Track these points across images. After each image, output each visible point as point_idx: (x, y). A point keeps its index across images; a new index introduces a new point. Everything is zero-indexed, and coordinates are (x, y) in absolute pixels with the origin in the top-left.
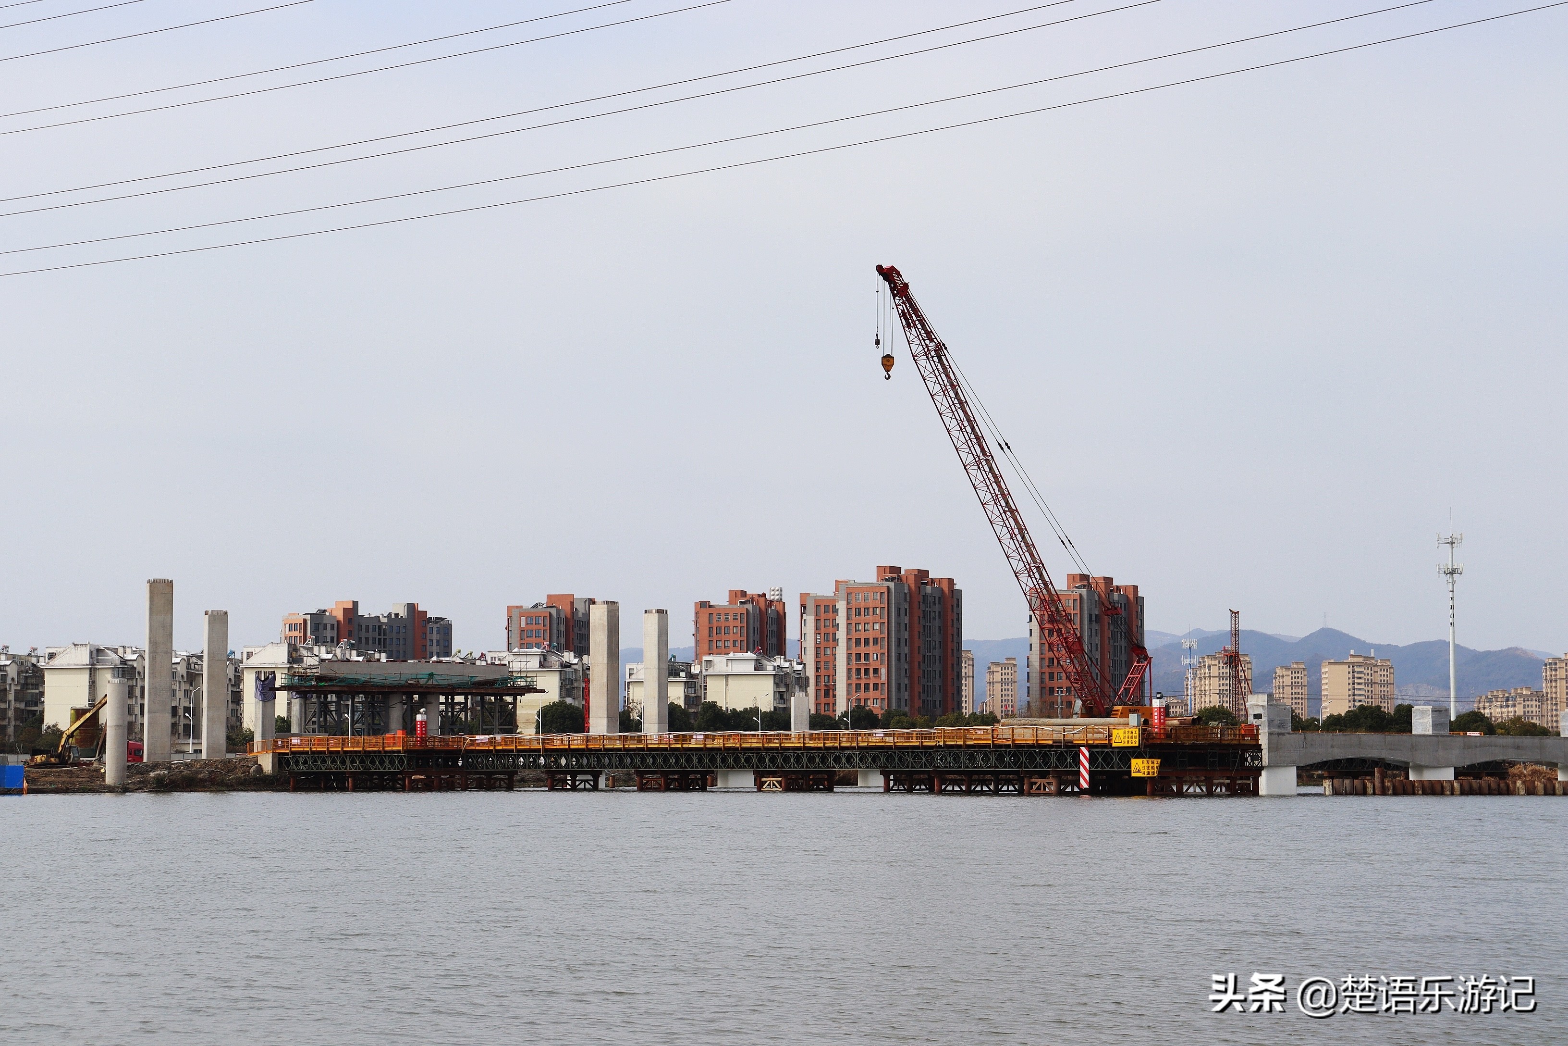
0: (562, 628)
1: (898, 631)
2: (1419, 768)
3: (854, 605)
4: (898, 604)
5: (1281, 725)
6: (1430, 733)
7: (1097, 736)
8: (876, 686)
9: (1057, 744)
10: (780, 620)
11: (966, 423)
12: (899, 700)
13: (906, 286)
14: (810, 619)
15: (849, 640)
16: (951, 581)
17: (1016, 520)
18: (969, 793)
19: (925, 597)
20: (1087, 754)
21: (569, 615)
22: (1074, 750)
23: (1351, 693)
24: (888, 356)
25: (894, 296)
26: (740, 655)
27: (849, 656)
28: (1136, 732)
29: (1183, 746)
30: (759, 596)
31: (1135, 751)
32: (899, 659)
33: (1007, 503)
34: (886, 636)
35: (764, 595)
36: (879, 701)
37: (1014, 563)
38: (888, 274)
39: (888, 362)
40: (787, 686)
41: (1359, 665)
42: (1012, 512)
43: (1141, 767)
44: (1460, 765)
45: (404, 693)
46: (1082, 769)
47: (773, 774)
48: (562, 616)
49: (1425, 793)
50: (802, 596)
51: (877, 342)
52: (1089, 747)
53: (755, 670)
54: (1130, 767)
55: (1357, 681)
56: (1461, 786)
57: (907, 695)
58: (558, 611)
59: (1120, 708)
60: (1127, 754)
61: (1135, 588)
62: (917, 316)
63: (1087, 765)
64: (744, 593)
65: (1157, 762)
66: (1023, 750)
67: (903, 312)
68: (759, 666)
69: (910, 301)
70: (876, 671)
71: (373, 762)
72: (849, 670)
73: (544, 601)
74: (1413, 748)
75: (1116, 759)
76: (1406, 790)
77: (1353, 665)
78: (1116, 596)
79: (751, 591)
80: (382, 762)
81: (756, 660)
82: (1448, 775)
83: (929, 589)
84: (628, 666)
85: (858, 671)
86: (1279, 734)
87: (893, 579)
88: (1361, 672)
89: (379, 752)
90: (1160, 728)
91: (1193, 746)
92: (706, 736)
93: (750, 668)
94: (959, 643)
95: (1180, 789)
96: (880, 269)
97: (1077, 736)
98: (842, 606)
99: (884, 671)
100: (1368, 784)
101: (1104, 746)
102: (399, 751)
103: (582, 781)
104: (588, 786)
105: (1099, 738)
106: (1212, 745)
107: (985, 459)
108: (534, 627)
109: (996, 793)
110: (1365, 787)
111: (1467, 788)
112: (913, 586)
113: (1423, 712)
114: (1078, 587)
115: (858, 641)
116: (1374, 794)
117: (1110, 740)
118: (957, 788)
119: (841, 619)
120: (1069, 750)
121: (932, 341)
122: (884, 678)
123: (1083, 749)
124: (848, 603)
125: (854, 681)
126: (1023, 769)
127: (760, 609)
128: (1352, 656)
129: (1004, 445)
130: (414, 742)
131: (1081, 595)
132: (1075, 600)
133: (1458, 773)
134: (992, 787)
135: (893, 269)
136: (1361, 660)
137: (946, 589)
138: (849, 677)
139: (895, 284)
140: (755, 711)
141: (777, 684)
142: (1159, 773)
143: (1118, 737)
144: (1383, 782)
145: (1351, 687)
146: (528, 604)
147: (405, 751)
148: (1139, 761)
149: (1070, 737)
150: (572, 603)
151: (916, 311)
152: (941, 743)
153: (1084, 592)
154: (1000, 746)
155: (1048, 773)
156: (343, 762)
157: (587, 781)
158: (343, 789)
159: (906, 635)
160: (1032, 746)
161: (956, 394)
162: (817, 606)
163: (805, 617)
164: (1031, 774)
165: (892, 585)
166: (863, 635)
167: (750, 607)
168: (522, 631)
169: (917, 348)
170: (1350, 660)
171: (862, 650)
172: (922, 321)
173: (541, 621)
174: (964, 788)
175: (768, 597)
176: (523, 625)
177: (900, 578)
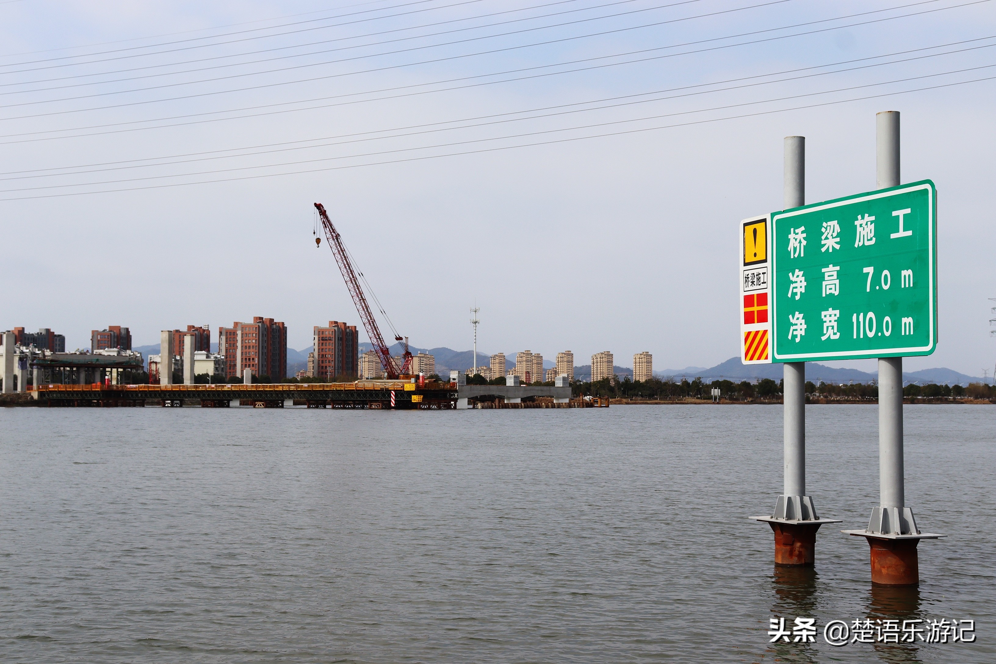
0: (116, 340)
1: (262, 343)
2: (509, 398)
3: (244, 332)
4: (262, 332)
5: (463, 382)
6: (513, 385)
7: (398, 387)
8: (253, 365)
9: (382, 390)
10: (208, 337)
11: (347, 266)
12: (262, 371)
13: (325, 211)
14: (224, 338)
15: (242, 346)
16: (283, 323)
17: (365, 303)
18: (344, 408)
19: (273, 329)
20: (394, 393)
21: (119, 333)
22: (389, 392)
23: (419, 368)
24: (318, 238)
25: (321, 215)
26: (200, 352)
27: (242, 353)
28: (414, 385)
29: (431, 390)
30: (199, 328)
31: (414, 393)
32: (262, 354)
33: (362, 297)
34: (257, 345)
35: (201, 328)
36: (254, 371)
37: (364, 320)
38: (319, 206)
39: (318, 241)
40: (219, 365)
41: (422, 357)
42: (363, 300)
43: (415, 399)
44: (523, 397)
45: (86, 367)
46: (392, 399)
47: (261, 401)
48: (116, 335)
49: (512, 408)
50: (220, 328)
51: (314, 233)
52: (394, 391)
53: (207, 358)
54: (411, 398)
55: (421, 363)
56: (524, 405)
57: (265, 369)
58: (114, 333)
59: (402, 376)
60: (410, 393)
61: (355, 327)
62: (329, 223)
63: (394, 398)
64: (193, 327)
65: (422, 396)
66: (368, 392)
67: (324, 222)
68: (208, 357)
69: (326, 217)
70: (253, 359)
71: (86, 395)
72: (242, 359)
73: (108, 329)
74: (507, 391)
75: (405, 395)
76: (506, 406)
77: (420, 357)
78: (348, 330)
79: (197, 325)
80: (90, 395)
81: (207, 354)
82: (518, 401)
83: (274, 326)
84: (149, 356)
85: (246, 359)
86: (462, 386)
87: (260, 322)
88: (423, 360)
89: (89, 391)
90: (422, 384)
91: (434, 391)
92: (232, 386)
93: (204, 357)
94: (286, 348)
95: (429, 406)
96: (315, 204)
97: (390, 387)
98: (239, 333)
99: (256, 359)
100: (493, 405)
101: (401, 390)
102: (98, 391)
103: (176, 403)
104: (178, 405)
105: (399, 388)
106: (441, 390)
107: (353, 280)
108: (104, 339)
109: (354, 408)
110: (492, 405)
111: (526, 405)
112: (268, 325)
113: (510, 378)
114: (334, 326)
115: (246, 347)
116: (495, 408)
117: (403, 388)
118: (339, 406)
119: (239, 338)
120: (386, 392)
121: (334, 233)
122: (256, 362)
123: (392, 391)
124: (242, 331)
125: (244, 363)
126: (368, 399)
127: (201, 333)
128: (420, 354)
129: (360, 274)
130: (105, 387)
131: (335, 330)
132: (332, 332)
133: (523, 400)
134: (352, 406)
135: (320, 205)
136: (423, 355)
137: (281, 326)
138: (242, 361)
139: (321, 211)
140: (207, 375)
141: (215, 364)
142: (422, 401)
143: (407, 387)
144: (499, 404)
145: (419, 366)
146: (101, 330)
147: (101, 391)
148: (415, 396)
149: (387, 387)
150: (120, 330)
151: (329, 221)
152: (335, 389)
153: (336, 328)
154: (359, 390)
155: (378, 401)
156: (73, 395)
157: (178, 403)
158: (73, 406)
159: (266, 345)
160: (372, 390)
161: (343, 254)
162: (227, 333)
163: (221, 337)
164: (372, 401)
165: (260, 324)
166: (248, 345)
167: (197, 332)
168: (98, 341)
169: (329, 235)
170: (419, 355)
171: (247, 350)
172: (331, 225)
173: (106, 337)
174: (342, 406)
175: (203, 328)
176: (99, 338)
177: (263, 322)
